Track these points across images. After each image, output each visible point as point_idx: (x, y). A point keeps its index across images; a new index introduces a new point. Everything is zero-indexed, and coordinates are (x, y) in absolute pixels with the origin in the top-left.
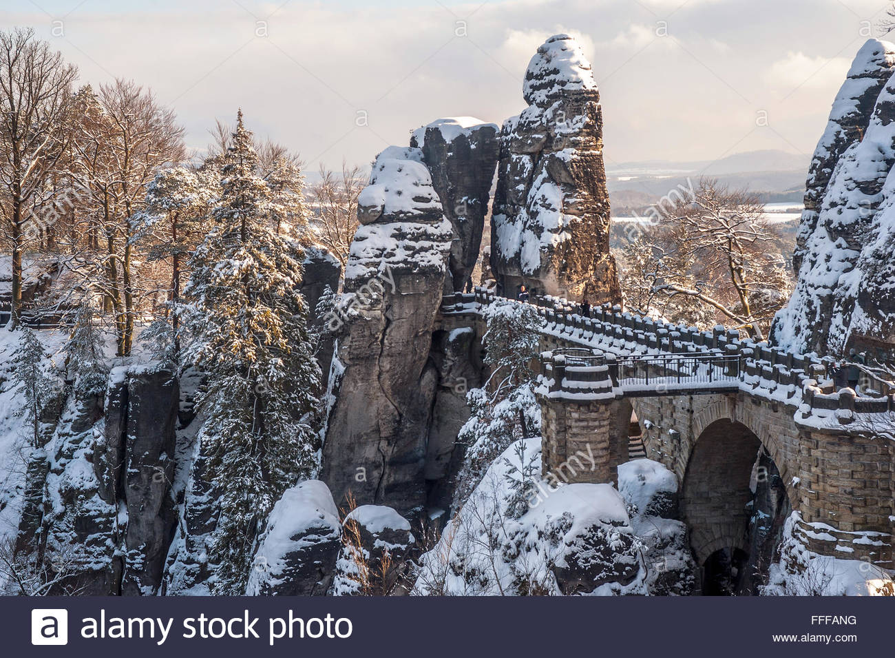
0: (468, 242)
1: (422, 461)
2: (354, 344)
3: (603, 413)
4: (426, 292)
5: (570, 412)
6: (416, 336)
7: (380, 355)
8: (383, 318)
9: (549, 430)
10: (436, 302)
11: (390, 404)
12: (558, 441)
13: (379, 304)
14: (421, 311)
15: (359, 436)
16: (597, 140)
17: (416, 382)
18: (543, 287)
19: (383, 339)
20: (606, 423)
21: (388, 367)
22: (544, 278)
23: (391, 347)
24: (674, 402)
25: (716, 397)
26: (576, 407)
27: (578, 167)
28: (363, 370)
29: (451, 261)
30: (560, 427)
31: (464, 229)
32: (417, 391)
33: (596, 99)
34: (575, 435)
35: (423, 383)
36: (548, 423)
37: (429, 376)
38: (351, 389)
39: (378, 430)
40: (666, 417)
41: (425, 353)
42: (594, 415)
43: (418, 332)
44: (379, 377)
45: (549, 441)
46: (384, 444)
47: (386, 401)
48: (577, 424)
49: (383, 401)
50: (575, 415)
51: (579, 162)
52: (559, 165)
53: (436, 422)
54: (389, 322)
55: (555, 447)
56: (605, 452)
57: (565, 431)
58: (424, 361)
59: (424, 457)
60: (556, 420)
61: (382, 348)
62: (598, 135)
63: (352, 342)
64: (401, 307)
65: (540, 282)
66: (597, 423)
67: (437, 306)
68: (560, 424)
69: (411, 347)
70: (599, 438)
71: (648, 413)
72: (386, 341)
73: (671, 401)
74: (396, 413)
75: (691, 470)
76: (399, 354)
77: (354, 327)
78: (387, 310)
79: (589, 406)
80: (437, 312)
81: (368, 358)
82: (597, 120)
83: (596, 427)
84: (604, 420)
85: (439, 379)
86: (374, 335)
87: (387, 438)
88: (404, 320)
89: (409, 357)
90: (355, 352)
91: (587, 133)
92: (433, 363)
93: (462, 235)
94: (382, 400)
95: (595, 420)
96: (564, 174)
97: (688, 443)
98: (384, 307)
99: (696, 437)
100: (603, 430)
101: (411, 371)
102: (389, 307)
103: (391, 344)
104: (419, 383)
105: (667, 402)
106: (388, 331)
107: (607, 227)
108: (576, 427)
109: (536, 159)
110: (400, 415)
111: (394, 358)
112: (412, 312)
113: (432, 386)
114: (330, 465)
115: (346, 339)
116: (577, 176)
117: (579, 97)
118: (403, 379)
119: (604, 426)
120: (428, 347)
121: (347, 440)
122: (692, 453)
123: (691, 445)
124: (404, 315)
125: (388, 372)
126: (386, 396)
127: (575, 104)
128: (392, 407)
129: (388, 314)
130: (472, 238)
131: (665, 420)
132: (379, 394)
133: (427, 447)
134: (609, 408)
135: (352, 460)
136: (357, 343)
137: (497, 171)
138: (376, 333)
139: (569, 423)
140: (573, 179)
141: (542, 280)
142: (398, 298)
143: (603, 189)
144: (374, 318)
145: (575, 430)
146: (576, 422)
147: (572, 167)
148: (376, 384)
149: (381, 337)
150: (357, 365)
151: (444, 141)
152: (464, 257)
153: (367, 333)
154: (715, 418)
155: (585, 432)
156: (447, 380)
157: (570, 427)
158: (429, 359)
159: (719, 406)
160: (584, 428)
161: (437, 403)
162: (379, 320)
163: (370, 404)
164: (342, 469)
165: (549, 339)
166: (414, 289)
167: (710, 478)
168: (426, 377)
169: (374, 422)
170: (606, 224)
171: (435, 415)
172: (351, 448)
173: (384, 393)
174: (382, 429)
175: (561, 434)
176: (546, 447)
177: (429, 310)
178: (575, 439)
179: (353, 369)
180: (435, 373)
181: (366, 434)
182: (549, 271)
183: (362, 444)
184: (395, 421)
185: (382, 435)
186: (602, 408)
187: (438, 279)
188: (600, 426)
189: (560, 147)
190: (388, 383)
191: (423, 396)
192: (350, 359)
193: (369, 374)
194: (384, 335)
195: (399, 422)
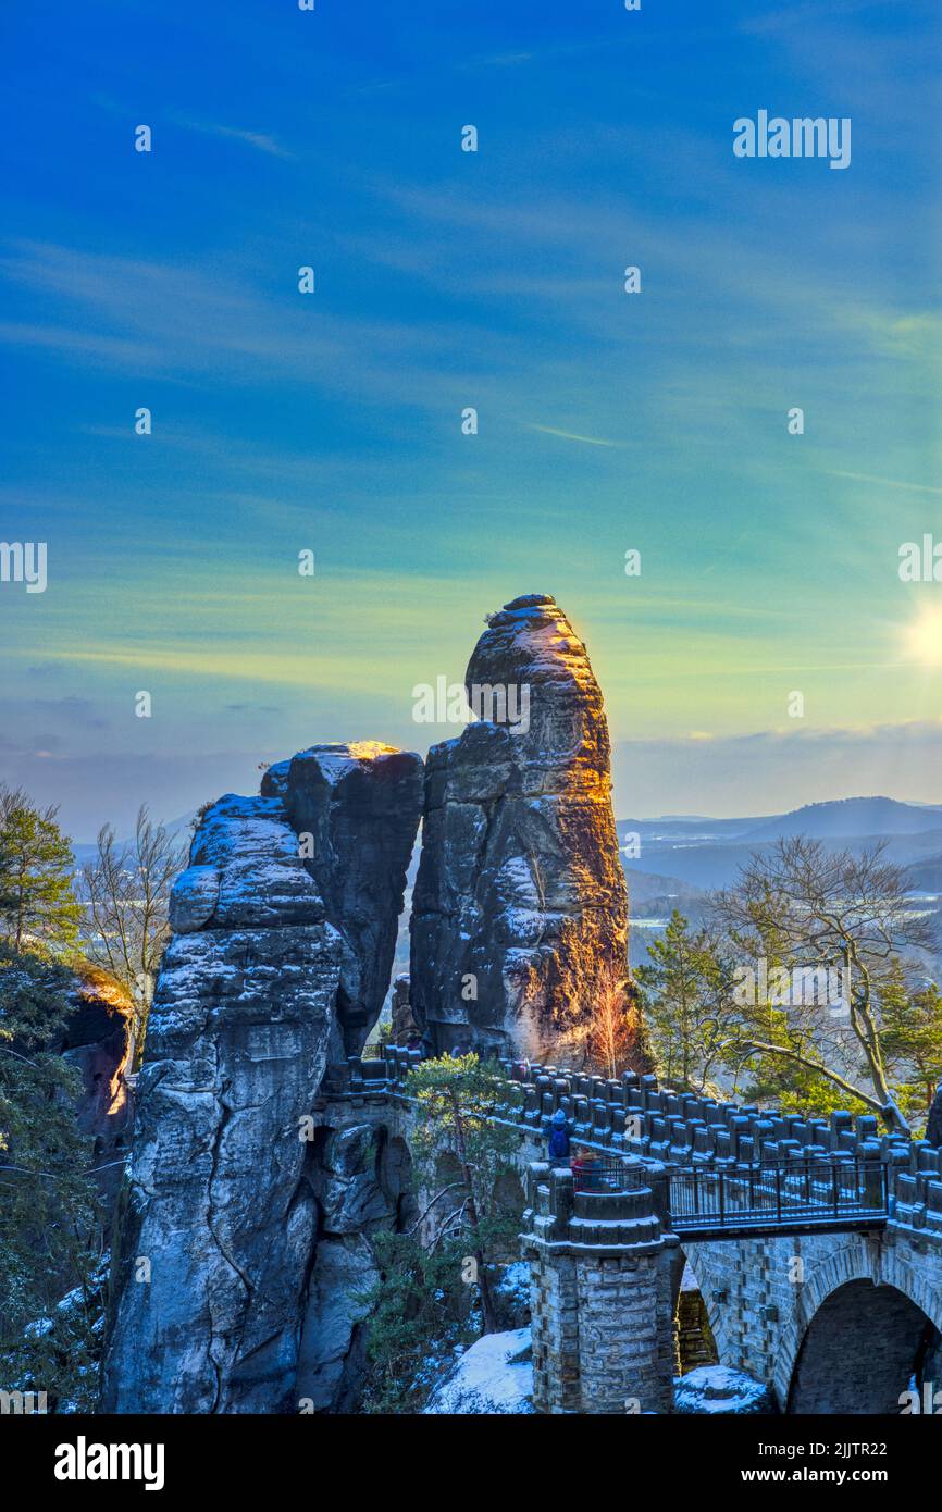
0: (370, 962)
1: (290, 1376)
2: (164, 1155)
3: (645, 1272)
4: (297, 1057)
5: (585, 1273)
6: (278, 1139)
7: (212, 1177)
8: (218, 1106)
9: (544, 1308)
10: (315, 1074)
11: (230, 1269)
12: (565, 1327)
13: (209, 1080)
14: (287, 1091)
15: (172, 1332)
16: (601, 775)
17: (278, 1227)
18: (511, 1043)
19: (216, 1147)
20: (649, 1291)
21: (227, 1198)
22: (512, 1024)
23: (231, 1161)
24: (767, 1251)
25: (843, 1238)
26: (596, 1263)
27: (568, 825)
28: (180, 1205)
29: (340, 999)
30: (567, 1302)
31: (362, 938)
32: (282, 1243)
33: (597, 704)
34: (594, 1315)
35: (291, 1228)
36: (543, 1293)
37: (302, 1213)
38: (158, 1242)
39: (206, 1320)
40: (753, 1280)
41: (294, 1172)
42: (628, 1276)
43: (281, 1131)
44: (209, 1220)
45: (545, 1327)
46: (218, 1346)
47: (222, 1263)
48: (598, 1295)
49: (217, 1262)
50: (595, 1278)
51: (570, 816)
52: (535, 822)
53: (314, 1301)
54: (227, 1113)
55: (558, 1340)
56: (650, 1347)
57: (576, 1308)
58: (293, 1186)
59: (294, 1369)
60: (559, 1288)
61: (215, 1163)
62: (602, 769)
63: (159, 1152)
64: (250, 1085)
65: (503, 1034)
66: (633, 1292)
67: (317, 1082)
68: (566, 1294)
69: (268, 1160)
70: (638, 1319)
71: (719, 1272)
72: (222, 1150)
73: (760, 1250)
74: (241, 1285)
75: (801, 1378)
76: (247, 1173)
77: (163, 1124)
78: (224, 1090)
79: (618, 1259)
80: (317, 1093)
81: (188, 1182)
82: (599, 741)
83: (632, 1299)
84: (647, 1286)
85: (321, 1217)
86: (200, 1139)
87: (225, 1336)
88: (254, 1110)
89: (267, 1178)
90: (166, 1172)
91: (583, 763)
92: (309, 1189)
93: (360, 950)
94: (214, 1262)
95: (630, 1286)
96: (543, 837)
97: (795, 1328)
98: (219, 1085)
99: (810, 1315)
100: (645, 1304)
101: (269, 1204)
102: (227, 1086)
103: (231, 1155)
104: (284, 1228)
105: (754, 1251)
106: (226, 1130)
107: (623, 932)
108: (597, 1300)
109: (492, 811)
110: (249, 1288)
111: (237, 1182)
112: (270, 1094)
113: (308, 1233)
114: (116, 1390)
115: (148, 1146)
116: (567, 839)
117: (567, 700)
118: (254, 1219)
119: (646, 1297)
120: (301, 1158)
121: (149, 1340)
122: (802, 1347)
123: (801, 1330)
124: (256, 1100)
125: (226, 1207)
126: (223, 1254)
127: (560, 712)
128: (234, 1275)
129: (227, 1099)
130: (377, 956)
131: (751, 1286)
132: (210, 1250)
133: (298, 1351)
134: (656, 1261)
135: (159, 1377)
136: (168, 1155)
137: (419, 833)
138: (205, 1135)
139: (583, 1292)
140: (561, 846)
141: (509, 1031)
142: (244, 1069)
143: (613, 864)
144: (201, 1106)
145: (594, 1307)
146: (596, 1290)
147: (559, 825)
148: (204, 1231)
149: (213, 1141)
150: (168, 1195)
151: (325, 782)
152: (363, 990)
153: (187, 1135)
154: (843, 1279)
155: (613, 1308)
156: (336, 1221)
157: (585, 1301)
158: (302, 1183)
159: (852, 1254)
160: (610, 1301)
161: (317, 1265)
162: (210, 1111)
163: (193, 1270)
164: (141, 1394)
165: (528, 1139)
166: (274, 1051)
167: (836, 1392)
168: (296, 1216)
169: (198, 1306)
170: (622, 928)
171: (313, 1288)
172: (155, 1354)
173: (219, 1247)
174: (214, 1316)
175: (568, 1314)
176: (540, 1339)
177: (302, 1089)
178: (596, 1323)
179: (161, 1203)
180: (313, 1207)
181: (185, 1327)
182: (520, 1014)
183: (178, 1347)
184: (239, 1301)
185: (216, 1329)
186: (644, 1263)
187: (318, 1033)
188: (640, 1298)
189: (535, 789)
190: (226, 1229)
191: (292, 1251)
192: (156, 1185)
193: (192, 1213)
194: (219, 1139)
195: (247, 1302)
